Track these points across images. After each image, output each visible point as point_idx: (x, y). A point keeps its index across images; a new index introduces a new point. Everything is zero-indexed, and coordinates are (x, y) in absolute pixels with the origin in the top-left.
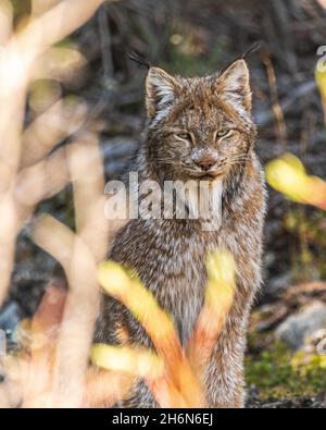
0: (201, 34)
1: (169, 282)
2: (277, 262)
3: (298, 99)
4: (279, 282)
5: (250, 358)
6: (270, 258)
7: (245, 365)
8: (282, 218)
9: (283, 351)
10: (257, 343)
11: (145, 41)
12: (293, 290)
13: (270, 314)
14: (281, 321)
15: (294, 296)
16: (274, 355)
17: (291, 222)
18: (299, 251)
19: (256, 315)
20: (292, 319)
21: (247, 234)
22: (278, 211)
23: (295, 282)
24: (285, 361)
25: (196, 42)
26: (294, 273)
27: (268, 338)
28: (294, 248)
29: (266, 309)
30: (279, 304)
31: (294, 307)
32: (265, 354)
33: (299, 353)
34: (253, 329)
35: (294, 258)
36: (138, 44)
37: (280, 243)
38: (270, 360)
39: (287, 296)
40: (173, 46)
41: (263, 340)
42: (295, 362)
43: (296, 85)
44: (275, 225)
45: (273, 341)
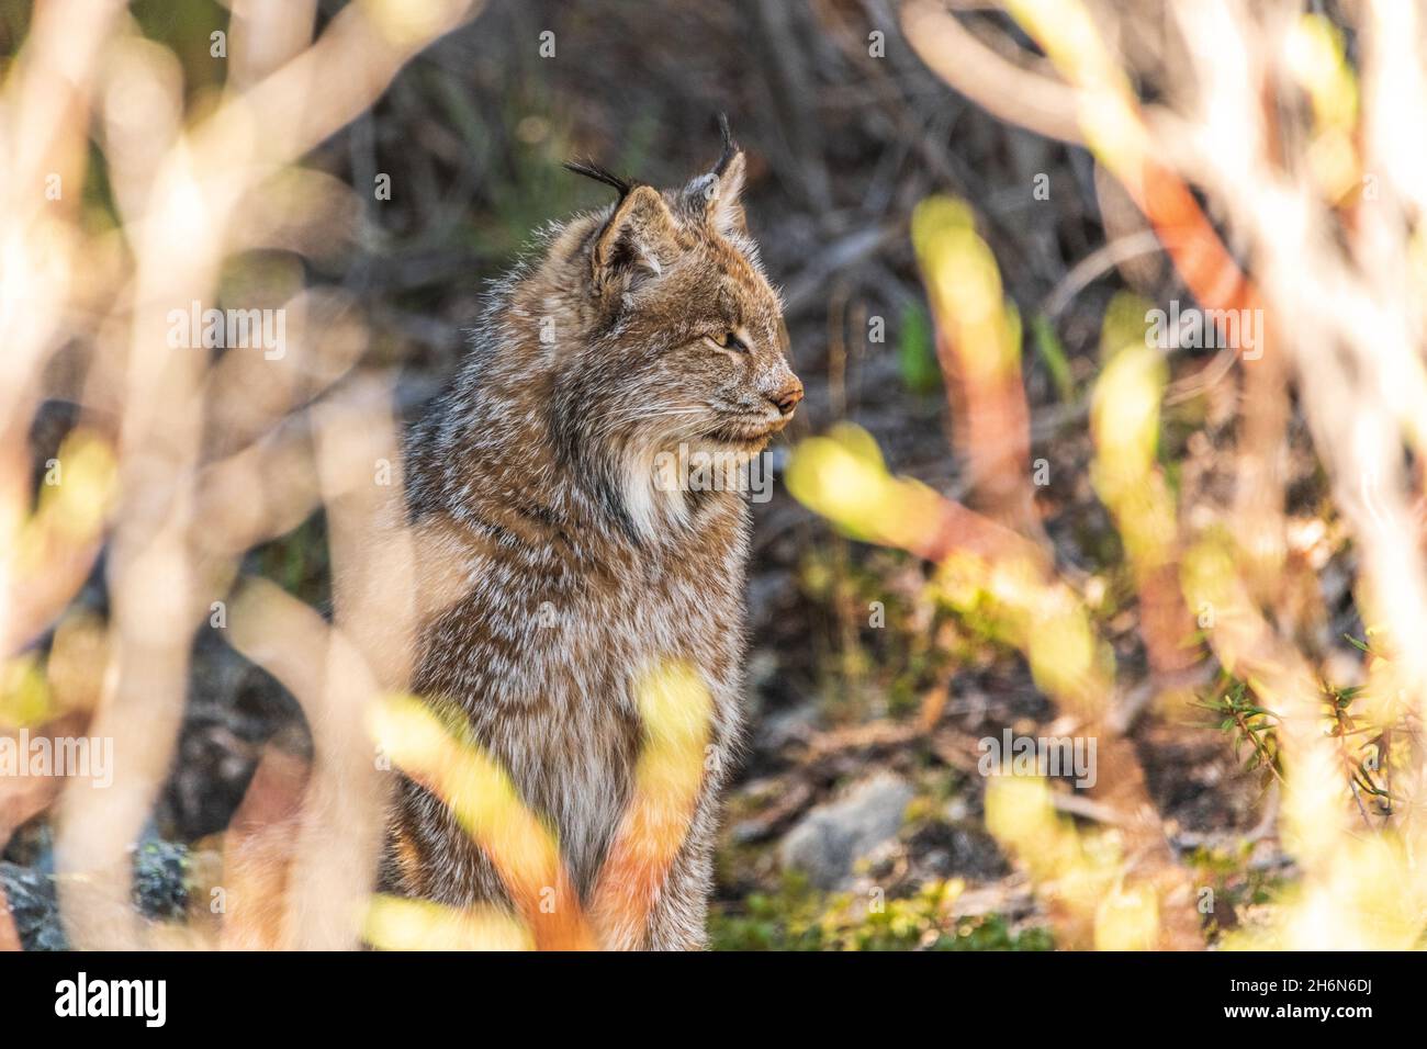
0: (595, 115)
1: (509, 725)
2: (782, 672)
3: (832, 277)
4: (788, 725)
5: (719, 908)
6: (765, 665)
7: (707, 930)
8: (794, 566)
9: (799, 894)
10: (737, 872)
11: (457, 133)
12: (824, 743)
13: (767, 803)
14: (794, 818)
15: (828, 758)
16: (778, 902)
17: (818, 577)
18: (837, 648)
19: (735, 804)
20: (820, 814)
21: (692, 607)
22: (785, 550)
23: (827, 723)
24: (805, 918)
25: (581, 135)
26: (826, 701)
27: (764, 861)
28: (825, 641)
29: (758, 789)
30: (789, 777)
31: (826, 784)
32: (757, 901)
33: (836, 897)
34: (726, 838)
35: (826, 664)
36: (439, 141)
37: (789, 627)
38: (768, 915)
39: (808, 758)
40: (524, 147)
41: (752, 864)
42: (829, 921)
43: (826, 240)
44: (779, 583)
45: (775, 869)
